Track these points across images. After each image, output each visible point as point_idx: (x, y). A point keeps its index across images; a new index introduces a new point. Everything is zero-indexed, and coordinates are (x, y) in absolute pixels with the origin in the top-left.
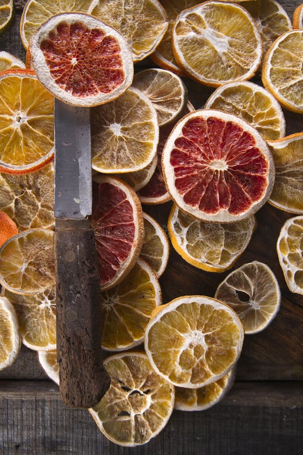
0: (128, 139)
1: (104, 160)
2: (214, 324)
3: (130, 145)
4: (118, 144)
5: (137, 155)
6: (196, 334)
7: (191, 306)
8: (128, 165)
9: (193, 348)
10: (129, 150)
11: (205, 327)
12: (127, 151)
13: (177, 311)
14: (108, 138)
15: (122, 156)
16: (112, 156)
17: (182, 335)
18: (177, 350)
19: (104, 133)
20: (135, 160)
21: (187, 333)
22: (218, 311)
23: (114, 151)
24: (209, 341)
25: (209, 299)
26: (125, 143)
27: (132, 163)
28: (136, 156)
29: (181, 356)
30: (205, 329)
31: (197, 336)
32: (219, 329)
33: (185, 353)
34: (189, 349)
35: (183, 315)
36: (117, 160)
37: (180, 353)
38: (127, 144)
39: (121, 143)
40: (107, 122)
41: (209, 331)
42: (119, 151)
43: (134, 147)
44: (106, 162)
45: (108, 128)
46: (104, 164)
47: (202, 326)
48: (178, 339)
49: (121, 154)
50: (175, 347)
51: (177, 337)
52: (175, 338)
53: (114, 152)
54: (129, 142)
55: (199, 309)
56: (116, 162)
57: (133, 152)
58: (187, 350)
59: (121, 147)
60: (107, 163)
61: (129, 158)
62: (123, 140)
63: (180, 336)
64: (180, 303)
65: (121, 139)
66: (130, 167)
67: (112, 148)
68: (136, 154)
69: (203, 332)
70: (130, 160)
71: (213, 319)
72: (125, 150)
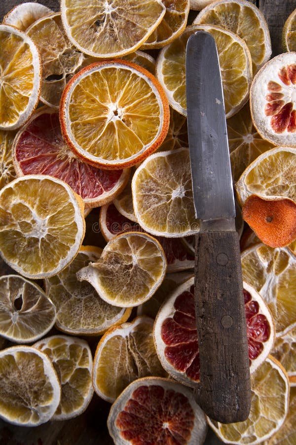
0: (169, 205)
1: (146, 181)
2: (47, 252)
3: (163, 208)
4: (163, 195)
5: (153, 216)
6: (43, 231)
7: (72, 238)
8: (142, 207)
9: (31, 223)
10: (158, 207)
11: (47, 243)
12: (156, 205)
13: (73, 221)
14: (169, 184)
15: (151, 200)
16: (151, 190)
17: (48, 217)
18: (35, 206)
19: (175, 180)
20: (147, 214)
21: (48, 223)
22: (58, 261)
23: (156, 191)
24: (32, 241)
25: (73, 258)
26: (164, 203)
27: (144, 210)
28: (152, 214)
29: (28, 208)
30: (45, 241)
31: (41, 231)
32: (40, 255)
33: (28, 213)
34: (32, 219)
35: (66, 226)
36: (147, 195)
37: (31, 208)
38: (163, 204)
39: (165, 198)
40: (186, 182)
41: (42, 245)
42: (156, 196)
43: (161, 212)
44: (144, 183)
45: (180, 183)
46: (142, 181)
47: (49, 240)
48: (46, 212)
49: (153, 199)
50: (39, 206)
51: (47, 211)
52: (48, 210)
53: (154, 192)
54: (166, 206)
55: (67, 244)
56: (144, 194)
57: (156, 212)
58: (32, 216)
59: (160, 199)
60: (142, 185)
61: (150, 207)
62: (168, 200)
63: (47, 215)
64: (79, 229)
65: (169, 198)
66: (139, 209)
67: (159, 189)
68: (154, 214)
69: (43, 238)
70: (147, 209)
71: (52, 254)
72: (157, 203)
